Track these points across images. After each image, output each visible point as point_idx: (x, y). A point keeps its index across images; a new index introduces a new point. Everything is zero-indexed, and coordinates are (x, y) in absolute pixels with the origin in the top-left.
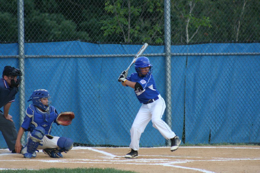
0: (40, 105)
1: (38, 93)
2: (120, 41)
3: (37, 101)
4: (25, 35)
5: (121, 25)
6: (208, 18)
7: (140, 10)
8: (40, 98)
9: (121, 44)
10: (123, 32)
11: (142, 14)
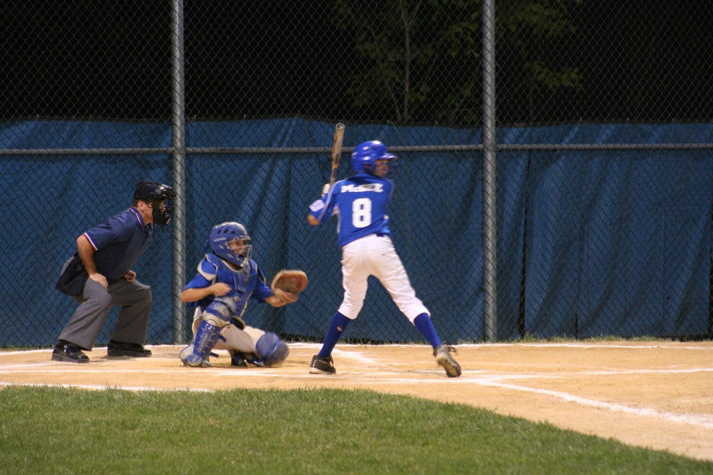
0: (230, 256)
1: (223, 230)
2: (388, 118)
3: (222, 247)
4: (187, 105)
5: (391, 85)
6: (576, 70)
7: (430, 52)
8: (228, 240)
9: (390, 125)
10: (394, 99)
11: (434, 62)
